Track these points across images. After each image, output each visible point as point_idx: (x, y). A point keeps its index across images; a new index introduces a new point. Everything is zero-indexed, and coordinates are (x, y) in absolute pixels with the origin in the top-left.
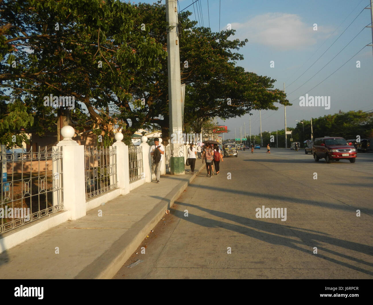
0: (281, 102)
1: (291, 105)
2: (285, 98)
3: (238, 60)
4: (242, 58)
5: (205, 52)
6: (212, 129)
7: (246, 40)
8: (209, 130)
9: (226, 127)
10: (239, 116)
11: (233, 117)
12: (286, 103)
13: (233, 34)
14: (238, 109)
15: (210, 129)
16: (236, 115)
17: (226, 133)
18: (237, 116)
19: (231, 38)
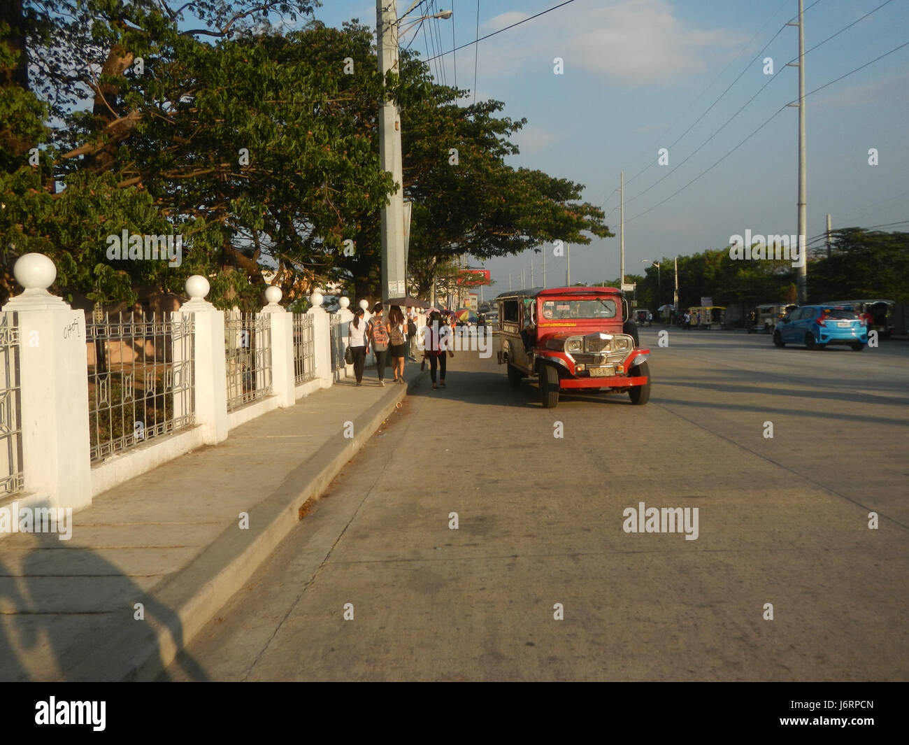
0: (594, 230)
1: (613, 235)
2: (602, 222)
3: (509, 154)
4: (515, 151)
5: (447, 143)
6: (455, 277)
7: (524, 120)
8: (448, 278)
9: (488, 271)
10: (514, 252)
11: (500, 255)
12: (603, 232)
13: (500, 109)
14: (512, 238)
15: (452, 278)
16: (506, 251)
17: (489, 287)
18: (509, 253)
19: (495, 115)
